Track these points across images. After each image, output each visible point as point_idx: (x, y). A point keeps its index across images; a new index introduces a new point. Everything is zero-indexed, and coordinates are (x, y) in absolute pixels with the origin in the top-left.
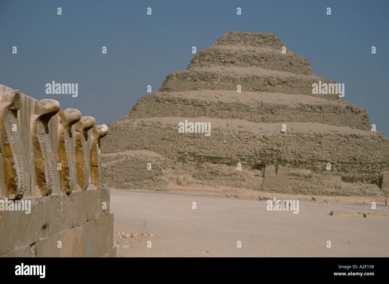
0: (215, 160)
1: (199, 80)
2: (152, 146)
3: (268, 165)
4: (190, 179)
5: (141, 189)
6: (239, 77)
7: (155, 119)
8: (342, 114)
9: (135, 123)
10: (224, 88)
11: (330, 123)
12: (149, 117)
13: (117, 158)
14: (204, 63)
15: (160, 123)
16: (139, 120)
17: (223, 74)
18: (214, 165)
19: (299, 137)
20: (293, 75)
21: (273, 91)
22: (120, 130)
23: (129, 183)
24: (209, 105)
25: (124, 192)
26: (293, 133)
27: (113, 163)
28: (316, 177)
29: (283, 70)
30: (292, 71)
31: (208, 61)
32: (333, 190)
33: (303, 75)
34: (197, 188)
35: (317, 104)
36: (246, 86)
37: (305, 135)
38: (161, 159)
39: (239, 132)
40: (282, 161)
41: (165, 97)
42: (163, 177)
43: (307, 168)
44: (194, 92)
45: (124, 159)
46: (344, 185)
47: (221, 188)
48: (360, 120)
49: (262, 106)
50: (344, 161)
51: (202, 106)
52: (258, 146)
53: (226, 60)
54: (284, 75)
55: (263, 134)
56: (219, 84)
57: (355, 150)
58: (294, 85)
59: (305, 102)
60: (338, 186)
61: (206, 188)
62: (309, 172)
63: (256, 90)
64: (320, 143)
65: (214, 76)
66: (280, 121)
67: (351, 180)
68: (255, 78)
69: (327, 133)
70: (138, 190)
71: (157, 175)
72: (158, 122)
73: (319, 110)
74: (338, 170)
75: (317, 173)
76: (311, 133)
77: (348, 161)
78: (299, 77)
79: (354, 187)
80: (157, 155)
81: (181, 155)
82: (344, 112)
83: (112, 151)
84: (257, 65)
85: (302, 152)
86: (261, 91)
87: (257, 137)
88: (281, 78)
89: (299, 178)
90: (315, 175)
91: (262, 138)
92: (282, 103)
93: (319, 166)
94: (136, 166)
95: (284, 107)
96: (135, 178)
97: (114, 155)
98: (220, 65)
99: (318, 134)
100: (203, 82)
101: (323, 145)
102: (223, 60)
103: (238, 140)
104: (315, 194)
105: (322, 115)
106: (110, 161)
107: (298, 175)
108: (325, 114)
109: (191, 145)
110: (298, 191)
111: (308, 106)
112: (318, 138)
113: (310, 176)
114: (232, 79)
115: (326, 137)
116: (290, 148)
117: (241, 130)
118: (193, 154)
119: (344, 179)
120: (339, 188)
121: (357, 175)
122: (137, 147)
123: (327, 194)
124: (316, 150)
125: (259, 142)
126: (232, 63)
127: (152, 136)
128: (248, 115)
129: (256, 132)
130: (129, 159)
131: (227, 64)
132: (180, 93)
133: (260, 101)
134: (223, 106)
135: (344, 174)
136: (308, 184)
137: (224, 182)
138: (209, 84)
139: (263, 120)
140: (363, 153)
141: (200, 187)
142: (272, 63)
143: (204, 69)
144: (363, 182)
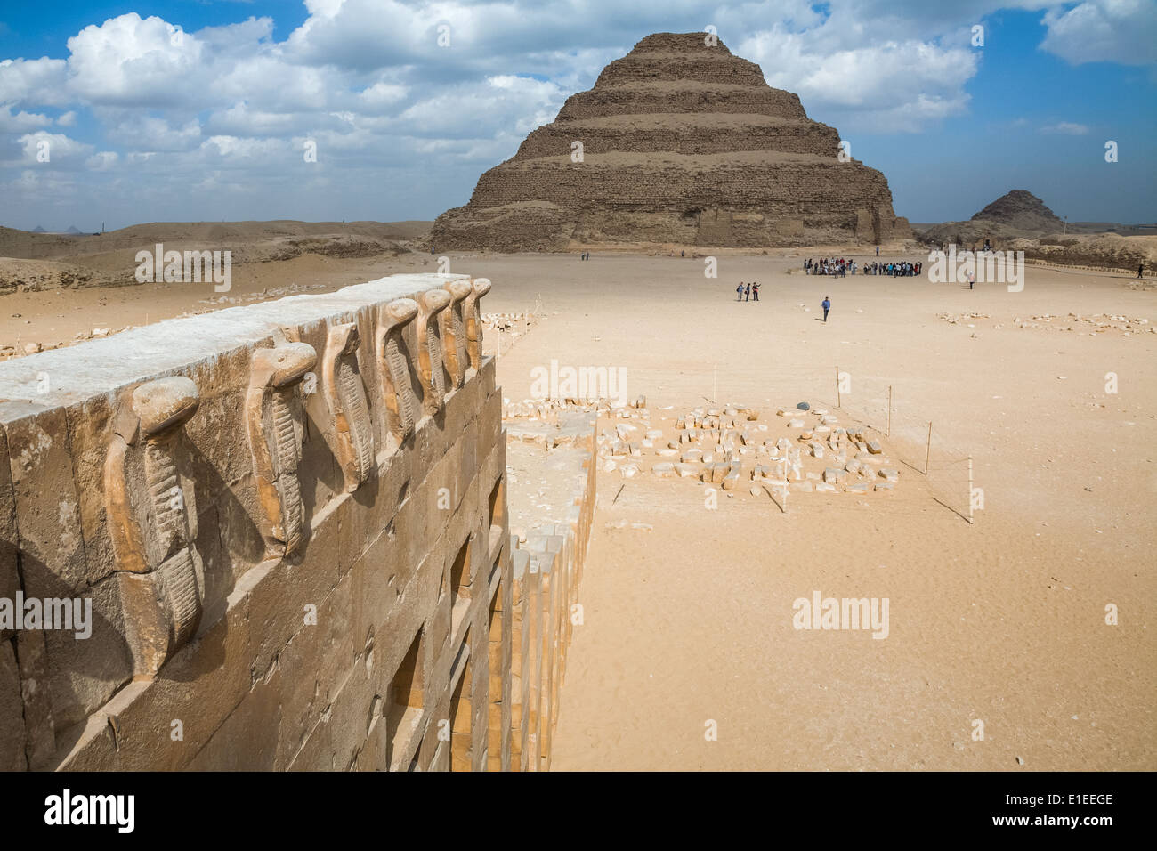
0: (632, 207)
1: (609, 102)
2: (548, 194)
3: (705, 210)
4: (598, 234)
5: (534, 251)
6: (664, 95)
7: (550, 159)
8: (805, 138)
9: (525, 166)
10: (643, 111)
11: (788, 150)
12: (542, 156)
13: (502, 213)
14: (616, 79)
15: (558, 164)
16: (530, 162)
17: (642, 92)
18: (631, 215)
19: (748, 172)
20: (739, 87)
21: (711, 111)
22: (505, 176)
23: (517, 245)
24: (623, 135)
25: (513, 257)
26: (739, 167)
27: (497, 219)
28: (770, 223)
29: (725, 81)
30: (737, 82)
31: (621, 75)
32: (790, 240)
33: (753, 87)
34: (608, 247)
35: (772, 125)
36: (674, 106)
37: (756, 168)
38: (559, 211)
39: (665, 170)
40: (724, 204)
41: (563, 128)
42: (563, 235)
43: (757, 213)
44: (604, 119)
45: (511, 214)
46: (808, 232)
47: (641, 244)
48: (829, 144)
49: (696, 131)
50: (807, 200)
51: (612, 137)
52: (691, 186)
53: (647, 73)
54: (725, 88)
55: (698, 170)
56: (636, 106)
57: (822, 184)
58: (739, 101)
59: (755, 124)
60: (798, 233)
61: (621, 245)
62: (760, 217)
63: (687, 111)
64: (776, 178)
65: (630, 96)
66: (720, 150)
67: (818, 224)
68: (687, 94)
69: (785, 163)
70: (530, 253)
71: (555, 232)
72: (554, 163)
73: (773, 133)
74: (800, 212)
75: (772, 217)
76: (764, 165)
77: (811, 199)
78: (747, 89)
79: (821, 233)
80: (553, 206)
81: (587, 203)
82: (808, 134)
83: (496, 204)
84: (688, 77)
85: (751, 191)
86: (694, 112)
87: (690, 174)
88: (722, 93)
89: (746, 225)
90: (768, 220)
91: (696, 174)
92: (724, 126)
93: (774, 207)
94: (526, 222)
95: (726, 132)
96: (526, 238)
97: (499, 209)
98: (638, 80)
99: (773, 166)
100: (614, 105)
101: (779, 180)
102: (642, 74)
103: (664, 179)
104: (768, 246)
105: (778, 139)
106: (492, 217)
107: (746, 222)
108: (782, 138)
109: (600, 189)
110: (744, 243)
111: (760, 128)
112: (774, 169)
113: (761, 223)
114: (655, 98)
115: (784, 169)
116: (734, 186)
117: (668, 165)
118: (603, 202)
119: (806, 223)
120: (799, 236)
121: (825, 217)
122: (527, 198)
123: (783, 245)
124: (769, 187)
125: (692, 181)
126: (654, 76)
127: (547, 181)
128: (677, 146)
129: (689, 167)
130: (518, 213)
131: (647, 78)
132: (584, 121)
133: (694, 125)
134: (642, 136)
135: (806, 217)
136: (759, 233)
137: (645, 237)
138: (624, 107)
139: (697, 151)
140: (834, 188)
141: (612, 245)
142: (709, 73)
143: (616, 88)
144: (832, 227)
